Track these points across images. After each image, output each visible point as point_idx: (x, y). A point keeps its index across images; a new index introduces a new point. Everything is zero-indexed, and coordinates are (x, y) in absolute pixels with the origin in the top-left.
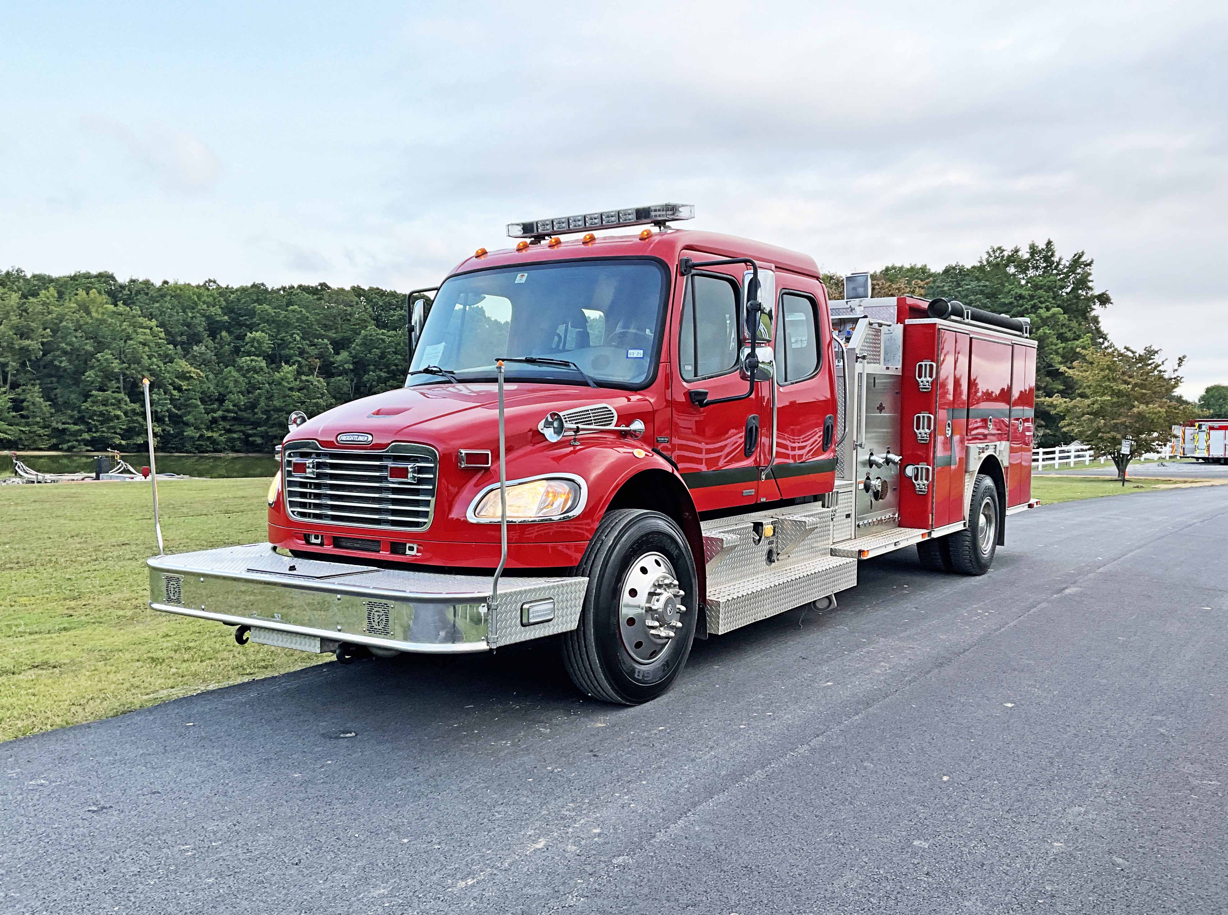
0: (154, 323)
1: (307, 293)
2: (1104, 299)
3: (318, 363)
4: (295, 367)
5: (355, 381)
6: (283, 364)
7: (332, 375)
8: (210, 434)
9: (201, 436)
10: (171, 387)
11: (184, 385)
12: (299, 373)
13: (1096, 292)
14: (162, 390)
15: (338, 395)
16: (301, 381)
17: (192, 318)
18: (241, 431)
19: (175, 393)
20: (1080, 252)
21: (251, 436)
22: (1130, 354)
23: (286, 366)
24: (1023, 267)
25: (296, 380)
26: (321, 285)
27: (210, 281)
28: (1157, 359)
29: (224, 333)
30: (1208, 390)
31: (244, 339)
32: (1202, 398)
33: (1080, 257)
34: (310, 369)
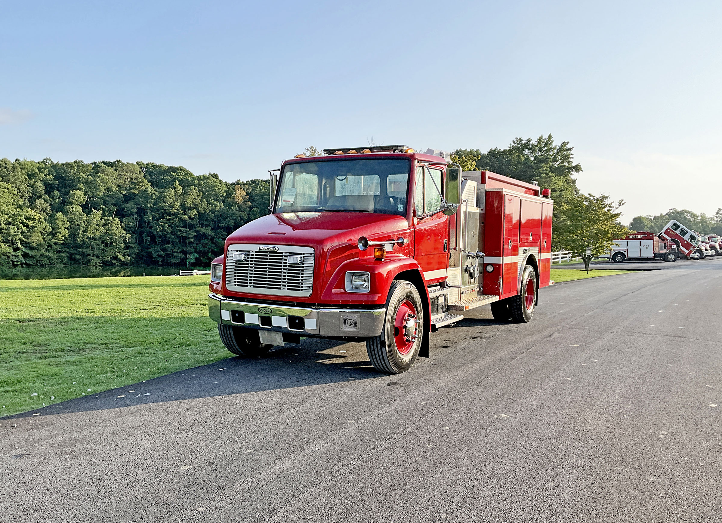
0: (10, 186)
1: (108, 166)
2: (577, 168)
3: (115, 209)
4: (101, 212)
5: (138, 220)
6: (93, 210)
7: (124, 216)
8: (47, 253)
9: (42, 255)
10: (21, 225)
11: (30, 223)
12: (103, 215)
13: (574, 164)
14: (16, 227)
15: (128, 229)
16: (105, 220)
17: (35, 182)
18: (66, 251)
19: (24, 228)
20: (566, 141)
21: (73, 254)
22: (592, 198)
23: (95, 211)
24: (532, 149)
25: (101, 219)
26: (117, 161)
27: (47, 159)
28: (607, 202)
29: (56, 192)
30: (635, 219)
31: (68, 195)
32: (632, 224)
33: (565, 145)
34: (110, 213)
